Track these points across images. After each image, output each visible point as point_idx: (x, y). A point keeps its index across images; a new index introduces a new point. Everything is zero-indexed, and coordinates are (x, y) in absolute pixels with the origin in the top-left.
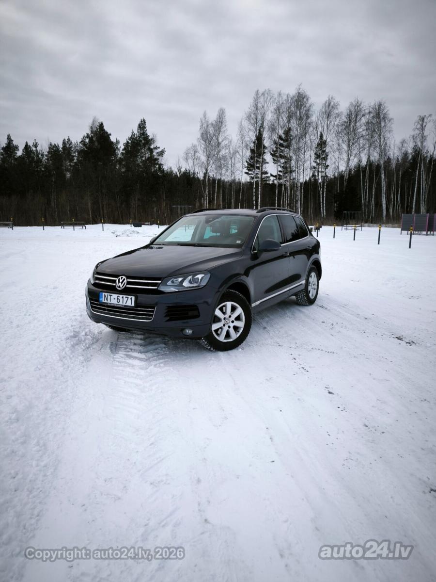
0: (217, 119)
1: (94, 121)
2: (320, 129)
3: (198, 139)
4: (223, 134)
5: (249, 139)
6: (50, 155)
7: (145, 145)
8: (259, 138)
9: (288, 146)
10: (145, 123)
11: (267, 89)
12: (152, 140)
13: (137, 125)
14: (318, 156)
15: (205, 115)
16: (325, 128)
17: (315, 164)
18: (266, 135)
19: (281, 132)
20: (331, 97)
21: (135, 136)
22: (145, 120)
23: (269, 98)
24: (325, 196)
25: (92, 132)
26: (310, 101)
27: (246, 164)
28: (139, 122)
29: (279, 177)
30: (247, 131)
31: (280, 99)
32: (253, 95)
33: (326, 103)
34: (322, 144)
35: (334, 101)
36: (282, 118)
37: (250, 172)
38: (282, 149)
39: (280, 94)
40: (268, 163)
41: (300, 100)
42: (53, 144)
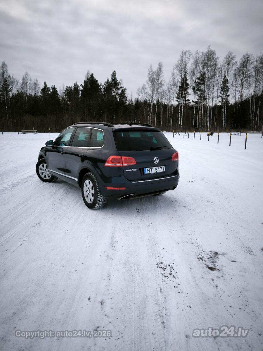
0: (158, 69)
1: (88, 73)
2: (223, 73)
3: (147, 81)
4: (161, 78)
5: (177, 80)
6: (66, 93)
7: (115, 86)
8: (184, 80)
9: (204, 84)
10: (115, 73)
11: (188, 50)
12: (119, 82)
13: (111, 74)
14: (222, 89)
15: (151, 67)
16: (227, 72)
17: (220, 94)
18: (188, 77)
19: (199, 75)
20: (230, 52)
21: (109, 81)
22: (116, 71)
23: (189, 55)
24: (225, 114)
25: (87, 79)
26: (217, 56)
27: (176, 95)
28: (112, 72)
29: (196, 103)
30: (176, 75)
31: (197, 55)
32: (180, 54)
33: (227, 56)
34: (225, 82)
35: (232, 55)
36: (199, 67)
37: (179, 100)
38: (199, 85)
39: (197, 53)
40: (190, 94)
41: (210, 56)
42: (68, 87)
